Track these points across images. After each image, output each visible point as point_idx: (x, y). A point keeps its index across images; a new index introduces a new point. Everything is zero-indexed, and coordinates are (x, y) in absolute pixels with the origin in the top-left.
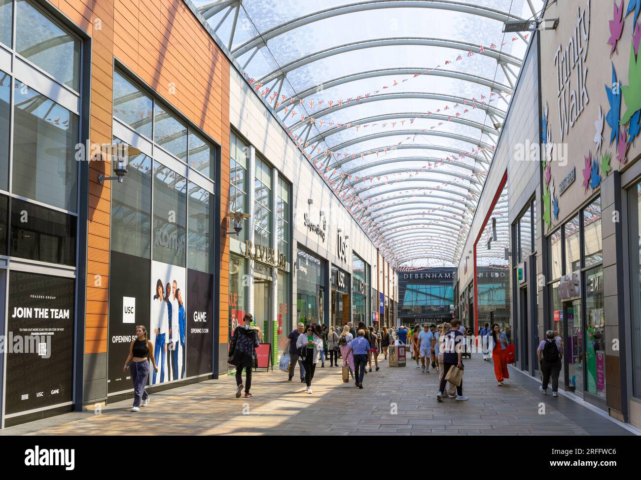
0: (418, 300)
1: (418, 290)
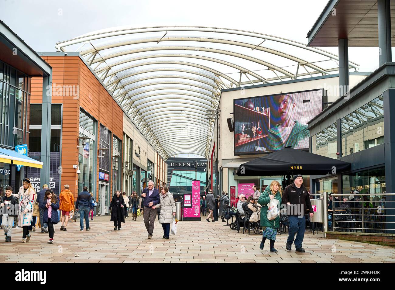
0: (181, 182)
1: (181, 175)
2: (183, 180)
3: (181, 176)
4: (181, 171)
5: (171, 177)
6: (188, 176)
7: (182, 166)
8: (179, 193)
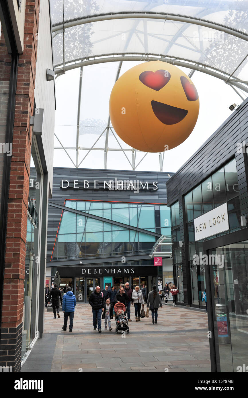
0: (87, 231)
1: (87, 212)
2: (94, 226)
3: (87, 216)
4: (88, 204)
5: (61, 217)
6: (107, 215)
7: (92, 189)
8: (81, 262)
